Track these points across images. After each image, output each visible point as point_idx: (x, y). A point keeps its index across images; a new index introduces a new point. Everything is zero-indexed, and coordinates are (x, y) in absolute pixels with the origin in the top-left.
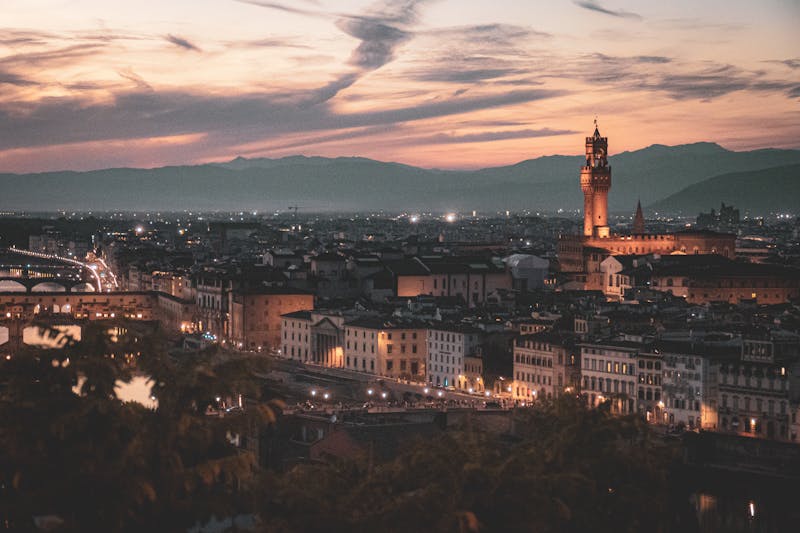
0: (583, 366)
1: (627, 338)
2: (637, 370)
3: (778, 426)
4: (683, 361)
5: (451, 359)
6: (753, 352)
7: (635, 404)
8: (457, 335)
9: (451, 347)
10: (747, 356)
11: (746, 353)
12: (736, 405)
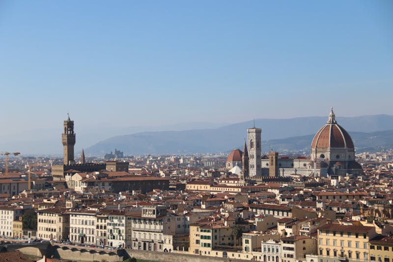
0: (71, 222)
1: (91, 209)
2: (96, 223)
3: (158, 245)
4: (116, 218)
5: (6, 223)
6: (147, 213)
7: (95, 239)
8: (10, 212)
9: (7, 217)
10: (144, 215)
11: (144, 213)
12: (140, 236)
